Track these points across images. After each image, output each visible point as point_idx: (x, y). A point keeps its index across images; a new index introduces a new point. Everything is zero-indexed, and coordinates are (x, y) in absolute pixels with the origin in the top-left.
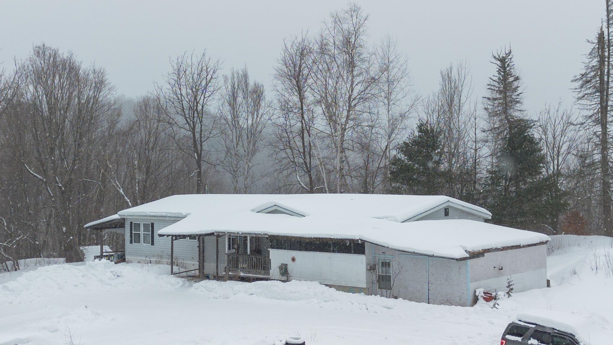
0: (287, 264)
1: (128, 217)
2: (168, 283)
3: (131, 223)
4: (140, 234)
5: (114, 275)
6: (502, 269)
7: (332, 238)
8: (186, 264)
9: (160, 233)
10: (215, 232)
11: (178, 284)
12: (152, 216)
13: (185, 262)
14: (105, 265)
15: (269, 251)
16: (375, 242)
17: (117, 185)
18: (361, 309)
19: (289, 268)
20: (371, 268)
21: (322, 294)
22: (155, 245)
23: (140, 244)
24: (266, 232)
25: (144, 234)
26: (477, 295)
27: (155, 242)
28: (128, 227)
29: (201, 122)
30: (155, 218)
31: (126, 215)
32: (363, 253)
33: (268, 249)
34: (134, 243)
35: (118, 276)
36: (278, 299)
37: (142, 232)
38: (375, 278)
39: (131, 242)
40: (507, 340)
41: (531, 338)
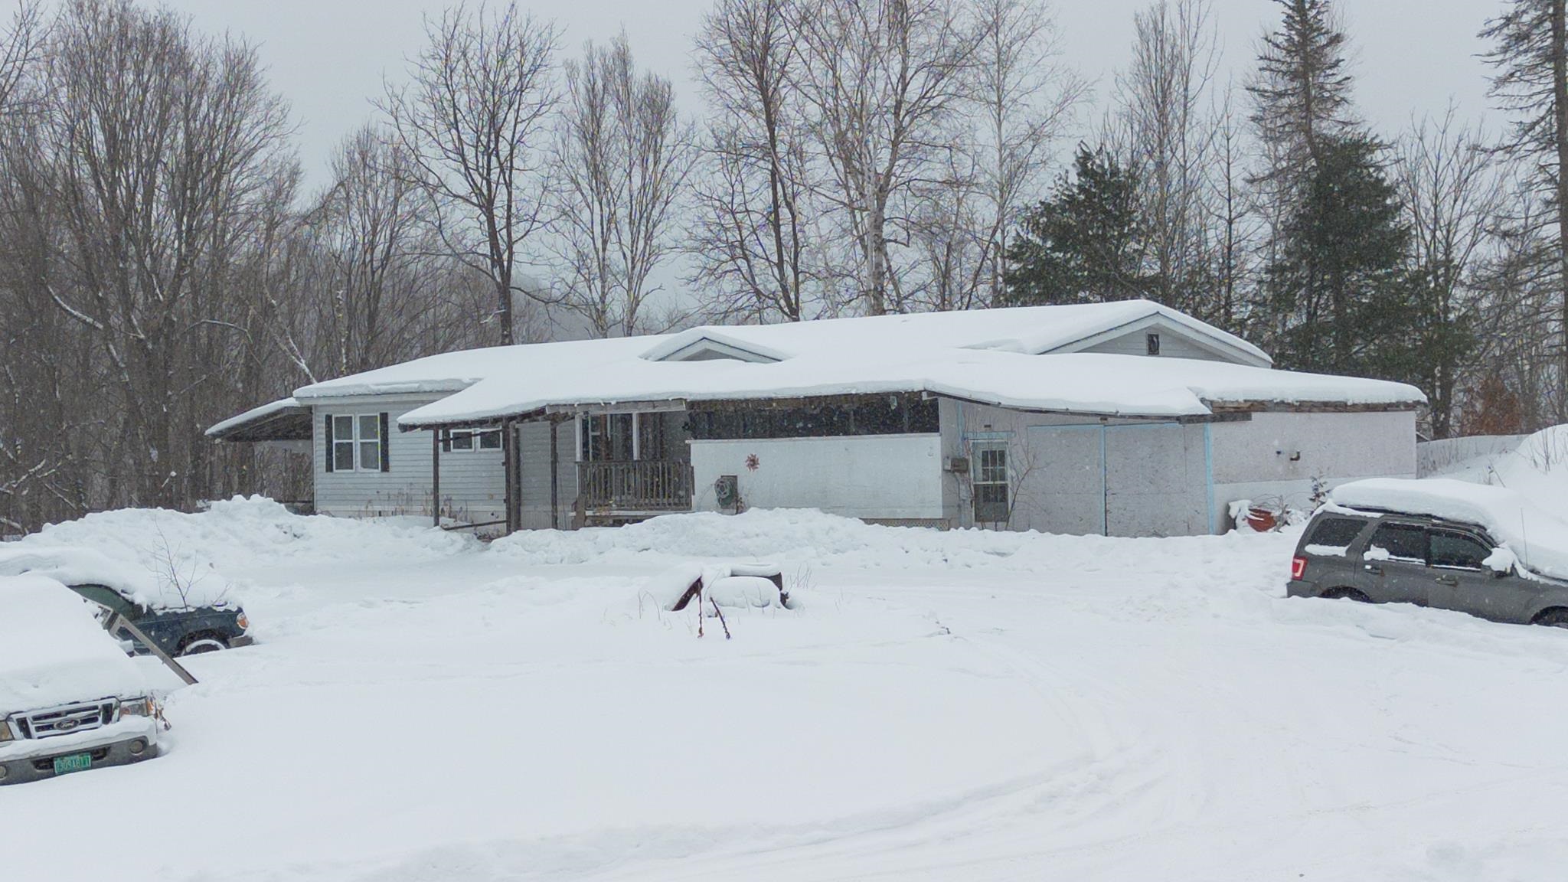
0: (735, 477)
1: (322, 402)
2: (426, 546)
3: (329, 418)
4: (351, 444)
5: (285, 533)
6: (1298, 458)
7: (854, 392)
8: (473, 512)
9: (402, 422)
10: (548, 405)
11: (452, 545)
12: (384, 394)
13: (470, 508)
14: (260, 510)
15: (689, 446)
16: (966, 395)
17: (291, 350)
18: (928, 563)
19: (742, 483)
20: (956, 467)
21: (827, 533)
22: (391, 469)
23: (353, 471)
24: (680, 393)
25: (362, 443)
26: (1233, 517)
27: (391, 464)
28: (320, 430)
29: (509, 185)
30: (391, 399)
31: (315, 395)
32: (935, 429)
33: (687, 442)
34: (337, 469)
35: (295, 536)
36: (715, 556)
37: (357, 440)
38: (965, 493)
39: (329, 469)
40: (1309, 559)
41: (1372, 547)
